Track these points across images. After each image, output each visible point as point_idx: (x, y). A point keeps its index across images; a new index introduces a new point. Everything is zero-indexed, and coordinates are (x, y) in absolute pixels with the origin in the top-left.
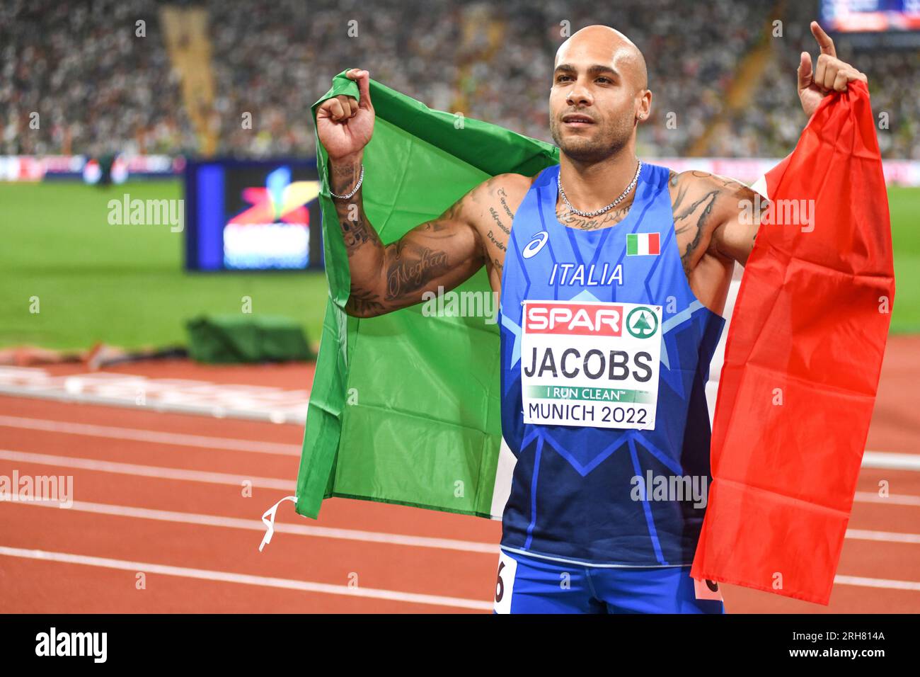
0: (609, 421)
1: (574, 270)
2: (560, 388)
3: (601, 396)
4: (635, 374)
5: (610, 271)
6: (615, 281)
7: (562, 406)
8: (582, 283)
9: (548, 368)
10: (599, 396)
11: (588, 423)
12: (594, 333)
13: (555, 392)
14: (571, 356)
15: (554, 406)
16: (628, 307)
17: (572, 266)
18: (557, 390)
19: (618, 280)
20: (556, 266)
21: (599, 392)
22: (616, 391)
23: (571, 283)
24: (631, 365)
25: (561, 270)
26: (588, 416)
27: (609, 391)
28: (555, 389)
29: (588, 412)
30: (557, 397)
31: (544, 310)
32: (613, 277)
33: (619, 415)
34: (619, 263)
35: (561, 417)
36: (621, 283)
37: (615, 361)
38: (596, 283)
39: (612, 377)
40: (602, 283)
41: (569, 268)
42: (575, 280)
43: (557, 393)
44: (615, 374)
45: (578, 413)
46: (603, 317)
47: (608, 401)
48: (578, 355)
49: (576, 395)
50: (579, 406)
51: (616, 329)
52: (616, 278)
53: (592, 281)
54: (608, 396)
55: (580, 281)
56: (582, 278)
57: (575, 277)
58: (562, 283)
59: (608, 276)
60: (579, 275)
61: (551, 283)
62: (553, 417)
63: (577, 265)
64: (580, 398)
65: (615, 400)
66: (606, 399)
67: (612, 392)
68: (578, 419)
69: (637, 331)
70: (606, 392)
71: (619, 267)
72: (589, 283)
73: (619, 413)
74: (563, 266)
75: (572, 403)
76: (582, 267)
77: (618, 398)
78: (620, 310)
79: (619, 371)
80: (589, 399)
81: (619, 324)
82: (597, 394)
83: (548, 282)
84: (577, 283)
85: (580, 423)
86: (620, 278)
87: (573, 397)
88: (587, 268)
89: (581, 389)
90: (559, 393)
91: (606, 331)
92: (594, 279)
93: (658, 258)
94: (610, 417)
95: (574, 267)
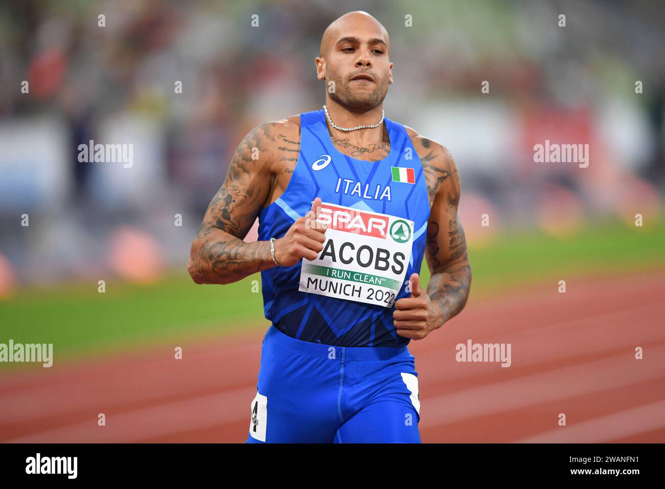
0: (372, 299)
1: (353, 185)
2: (337, 270)
3: (368, 280)
4: (393, 267)
5: (382, 191)
6: (385, 198)
7: (337, 283)
8: (360, 195)
9: (329, 254)
10: (366, 280)
11: (355, 298)
12: (367, 234)
13: (333, 273)
14: (347, 248)
15: (331, 283)
16: (392, 219)
17: (352, 182)
18: (334, 272)
19: (387, 197)
20: (340, 180)
21: (367, 277)
22: (379, 278)
23: (352, 194)
24: (391, 261)
25: (344, 183)
26: (356, 294)
27: (374, 277)
28: (333, 270)
29: (356, 291)
30: (334, 277)
31: (330, 211)
32: (384, 195)
33: (379, 296)
34: (388, 185)
35: (335, 292)
36: (389, 199)
37: (380, 256)
38: (370, 198)
39: (377, 267)
40: (376, 198)
41: (350, 183)
42: (355, 192)
43: (335, 273)
44: (379, 265)
45: (349, 290)
46: (374, 223)
47: (373, 284)
48: (353, 248)
49: (349, 277)
50: (350, 285)
51: (383, 233)
52: (386, 195)
53: (367, 195)
54: (373, 281)
55: (358, 193)
56: (359, 192)
57: (355, 190)
58: (346, 192)
59: (380, 193)
60: (357, 189)
61: (337, 191)
62: (329, 291)
63: (355, 182)
64: (352, 279)
65: (377, 284)
66: (371, 283)
67: (377, 279)
68: (348, 295)
69: (397, 237)
70: (372, 278)
71: (388, 188)
72: (365, 196)
73: (380, 294)
74: (345, 180)
75: (345, 282)
76: (359, 184)
77: (380, 283)
78: (387, 220)
79: (382, 264)
80: (359, 281)
81: (385, 230)
82: (365, 278)
83: (334, 190)
84: (356, 194)
85: (349, 298)
86: (389, 196)
87: (347, 279)
88: (363, 185)
89: (353, 273)
90: (337, 274)
91: (376, 233)
92: (368, 194)
93: (414, 186)
94: (373, 296)
95: (354, 183)
